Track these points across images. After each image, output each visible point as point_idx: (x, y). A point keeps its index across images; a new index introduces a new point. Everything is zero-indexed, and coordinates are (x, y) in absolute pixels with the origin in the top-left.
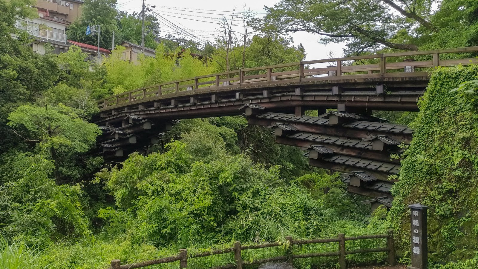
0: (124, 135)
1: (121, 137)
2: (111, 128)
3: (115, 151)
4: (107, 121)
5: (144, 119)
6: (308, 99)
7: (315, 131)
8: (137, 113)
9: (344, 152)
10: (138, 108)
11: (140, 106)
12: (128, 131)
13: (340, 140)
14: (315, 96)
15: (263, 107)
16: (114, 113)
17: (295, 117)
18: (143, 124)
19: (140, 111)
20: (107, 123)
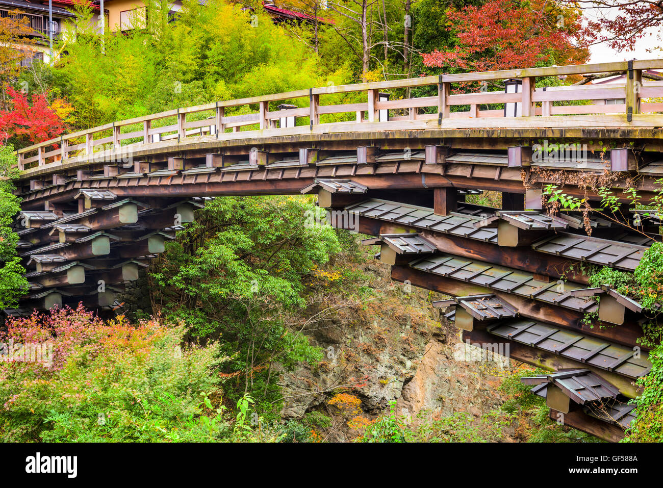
0: (78, 234)
1: (72, 239)
2: (57, 214)
3: (65, 272)
4: (47, 198)
5: (119, 198)
6: (459, 172)
7: (476, 256)
8: (104, 185)
9: (541, 316)
10: (102, 172)
11: (106, 169)
12: (88, 226)
13: (533, 283)
14: (474, 166)
15: (361, 186)
16: (58, 181)
17: (433, 217)
18: (116, 210)
19: (109, 180)
20: (47, 203)
